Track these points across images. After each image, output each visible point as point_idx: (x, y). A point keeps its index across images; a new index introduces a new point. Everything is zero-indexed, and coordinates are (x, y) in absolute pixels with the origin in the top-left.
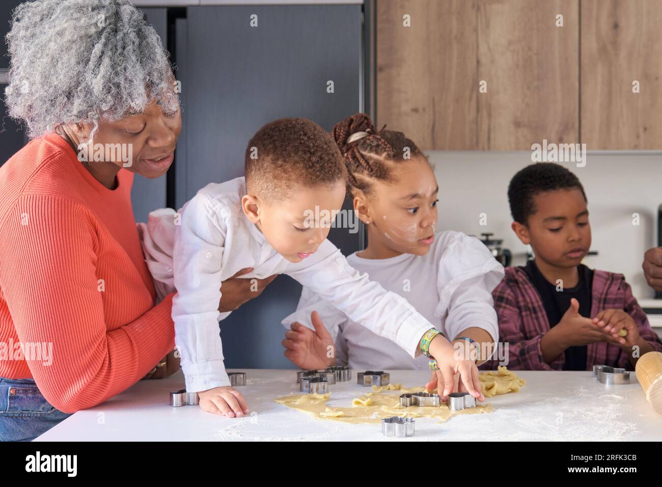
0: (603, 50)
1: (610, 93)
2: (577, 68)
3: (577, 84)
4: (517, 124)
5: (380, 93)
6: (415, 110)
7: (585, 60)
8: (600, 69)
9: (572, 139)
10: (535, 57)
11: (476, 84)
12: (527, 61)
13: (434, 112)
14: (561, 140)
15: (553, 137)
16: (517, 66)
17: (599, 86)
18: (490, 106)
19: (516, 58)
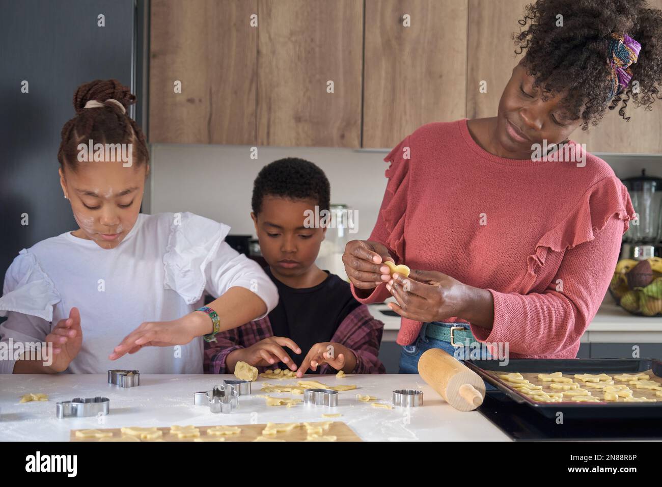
0: (387, 44)
1: (394, 89)
2: (361, 62)
3: (360, 79)
4: (298, 119)
5: (153, 81)
6: (191, 101)
7: (368, 54)
8: (384, 65)
9: (354, 136)
10: (317, 49)
11: (256, 75)
12: (309, 52)
13: (211, 104)
14: (343, 136)
15: (335, 133)
16: (299, 58)
17: (383, 82)
18: (270, 99)
19: (297, 49)
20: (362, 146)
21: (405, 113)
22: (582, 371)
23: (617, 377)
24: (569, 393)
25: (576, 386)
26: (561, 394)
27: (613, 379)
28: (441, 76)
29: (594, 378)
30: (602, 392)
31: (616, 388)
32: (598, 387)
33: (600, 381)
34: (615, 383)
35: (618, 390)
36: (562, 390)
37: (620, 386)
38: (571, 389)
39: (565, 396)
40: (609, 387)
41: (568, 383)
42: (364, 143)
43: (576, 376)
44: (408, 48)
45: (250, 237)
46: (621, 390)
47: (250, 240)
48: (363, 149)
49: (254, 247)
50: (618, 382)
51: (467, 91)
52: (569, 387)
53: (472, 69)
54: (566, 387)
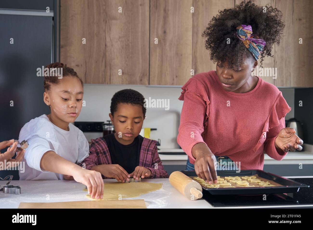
1: (162, 61)
6: (78, 66)
8: (158, 50)
9: (146, 80)
10: (130, 44)
11: (105, 55)
12: (127, 45)
13: (86, 67)
14: (141, 80)
15: (138, 79)
16: (123, 48)
17: (158, 57)
18: (111, 65)
19: (122, 44)
20: (149, 84)
21: (167, 70)
22: (228, 176)
23: (243, 178)
24: (222, 185)
25: (225, 181)
26: (219, 185)
27: (241, 178)
28: (182, 55)
29: (233, 178)
30: (236, 184)
31: (242, 182)
32: (234, 182)
33: (236, 179)
34: (242, 180)
35: (243, 183)
36: (220, 183)
37: (244, 181)
38: (223, 183)
39: (220, 186)
40: (239, 181)
41: (222, 181)
42: (150, 83)
43: (226, 177)
44: (168, 44)
45: (103, 122)
46: (244, 183)
47: (103, 123)
48: (150, 86)
49: (105, 127)
50: (243, 180)
51: (193, 61)
52: (222, 182)
53: (194, 52)
54: (221, 182)
